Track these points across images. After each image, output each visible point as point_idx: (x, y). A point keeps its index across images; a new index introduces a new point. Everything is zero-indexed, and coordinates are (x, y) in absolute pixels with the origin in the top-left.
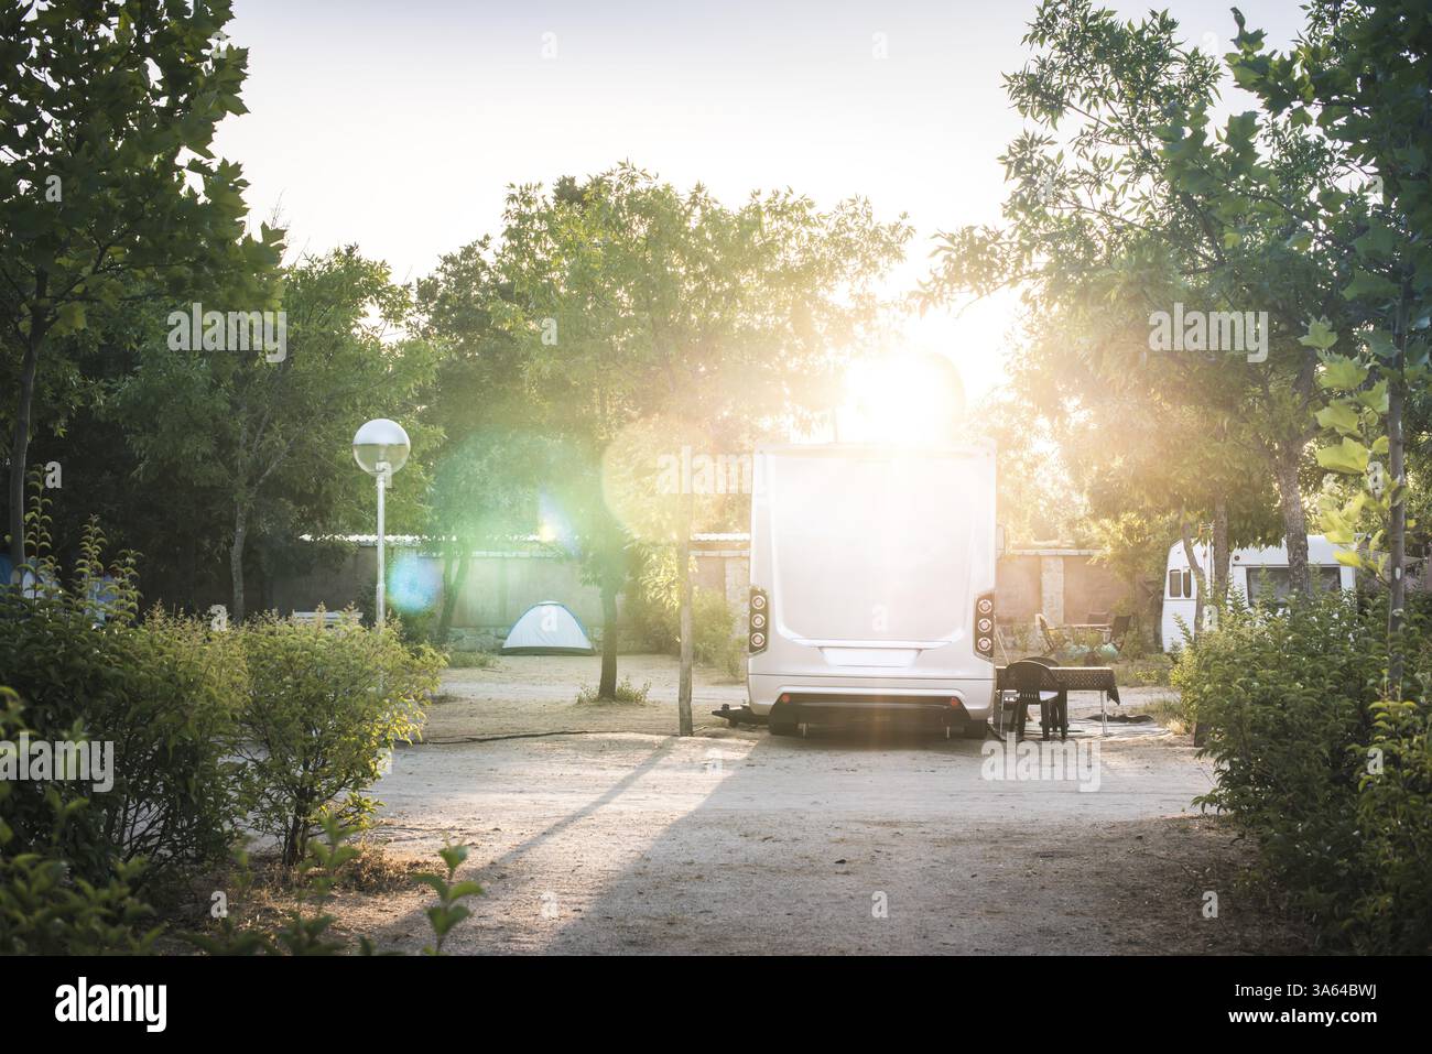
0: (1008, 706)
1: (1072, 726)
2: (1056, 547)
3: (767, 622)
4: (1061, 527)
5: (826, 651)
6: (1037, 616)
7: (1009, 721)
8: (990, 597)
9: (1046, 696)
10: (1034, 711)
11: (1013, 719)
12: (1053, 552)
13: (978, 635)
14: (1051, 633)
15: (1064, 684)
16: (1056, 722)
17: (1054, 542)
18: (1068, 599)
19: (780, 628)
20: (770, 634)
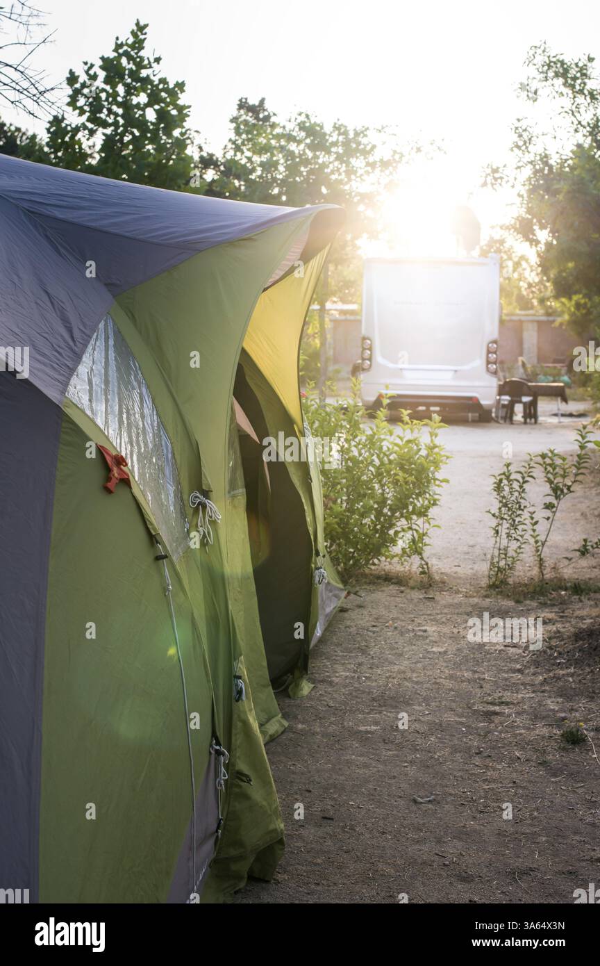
0: (504, 406)
1: (541, 419)
2: (534, 315)
3: (371, 355)
4: (535, 302)
5: (404, 372)
6: (520, 359)
7: (504, 415)
8: (495, 342)
9: (526, 399)
10: (519, 408)
11: (507, 413)
12: (530, 318)
13: (488, 362)
14: (529, 370)
15: (537, 393)
16: (531, 414)
17: (531, 312)
18: (539, 349)
19: (379, 358)
20: (373, 361)
